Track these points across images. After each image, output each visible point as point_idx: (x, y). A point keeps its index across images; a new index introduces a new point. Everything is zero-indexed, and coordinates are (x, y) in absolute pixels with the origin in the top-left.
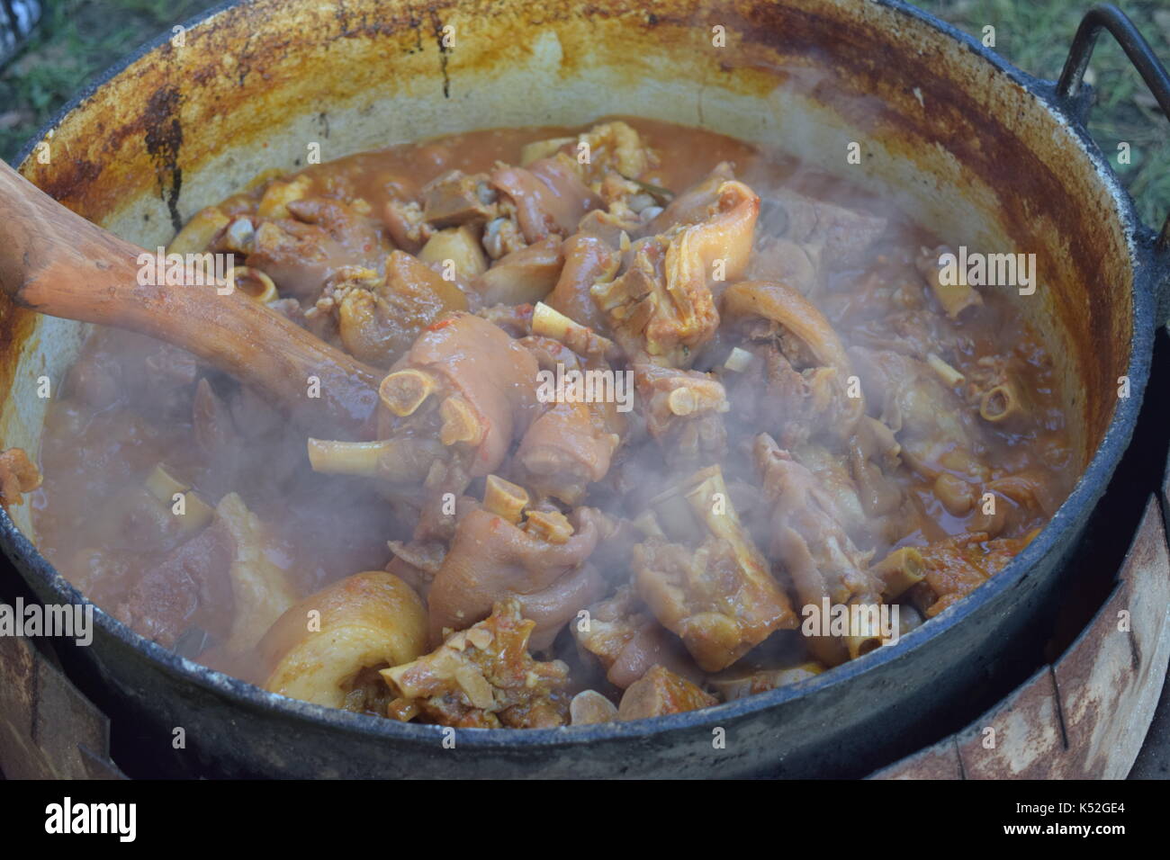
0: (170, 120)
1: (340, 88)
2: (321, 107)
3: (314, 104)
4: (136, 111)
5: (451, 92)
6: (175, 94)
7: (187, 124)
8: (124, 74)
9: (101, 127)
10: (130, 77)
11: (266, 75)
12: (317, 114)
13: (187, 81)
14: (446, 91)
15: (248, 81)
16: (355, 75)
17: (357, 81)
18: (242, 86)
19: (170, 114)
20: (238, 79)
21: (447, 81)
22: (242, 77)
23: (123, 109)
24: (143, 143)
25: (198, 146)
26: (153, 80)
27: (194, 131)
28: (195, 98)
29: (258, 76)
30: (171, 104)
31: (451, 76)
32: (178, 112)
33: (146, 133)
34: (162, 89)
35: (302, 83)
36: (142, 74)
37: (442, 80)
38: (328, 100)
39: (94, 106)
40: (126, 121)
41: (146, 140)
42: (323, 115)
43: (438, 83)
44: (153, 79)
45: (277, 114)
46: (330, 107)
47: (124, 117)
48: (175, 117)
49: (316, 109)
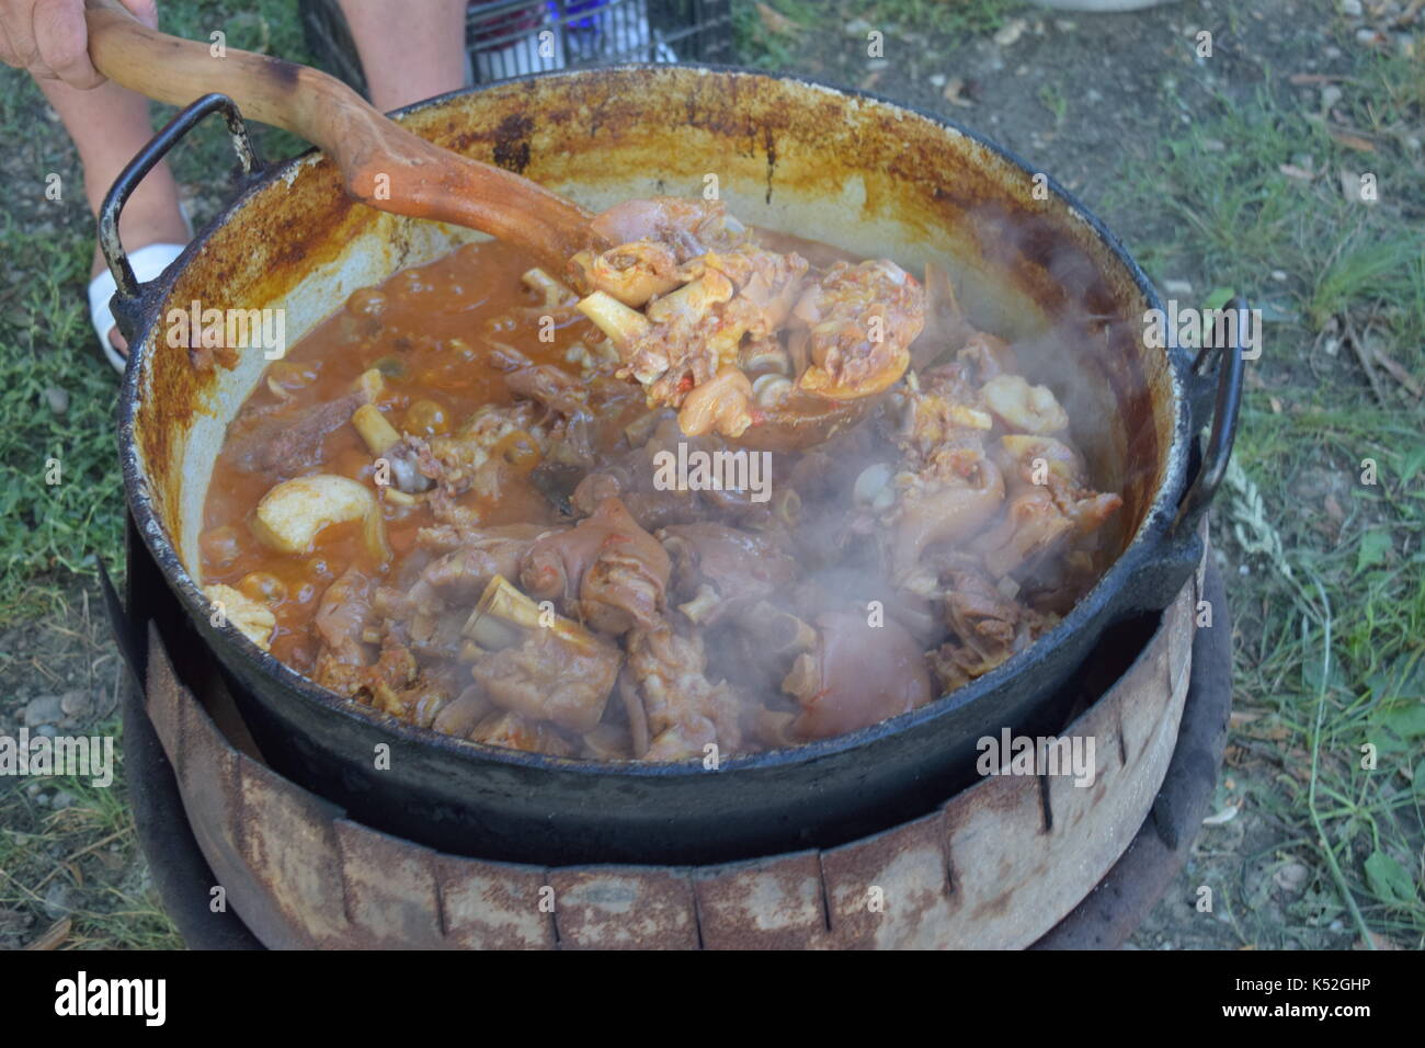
0: (520, 142)
1: (679, 165)
2: (661, 176)
3: (655, 171)
4: (489, 125)
5: (772, 200)
6: (529, 123)
7: (535, 151)
8: (485, 92)
9: (452, 127)
10: (490, 96)
11: (616, 133)
12: (656, 181)
13: (543, 116)
14: (768, 199)
15: (598, 132)
16: (694, 159)
17: (695, 165)
18: (593, 135)
19: (521, 137)
20: (590, 129)
21: (770, 190)
22: (594, 128)
23: (477, 119)
24: (491, 152)
25: (543, 171)
26: (511, 105)
27: (542, 157)
28: (548, 131)
29: (609, 132)
30: (525, 130)
31: (774, 187)
32: (530, 138)
33: (495, 145)
34: (518, 117)
35: (646, 152)
36: (502, 98)
37: (766, 187)
38: (667, 172)
39: (449, 109)
40: (479, 130)
41: (494, 150)
42: (661, 183)
43: (763, 189)
44: (511, 103)
45: (620, 168)
46: (668, 179)
47: (477, 125)
48: (526, 141)
49: (656, 176)
